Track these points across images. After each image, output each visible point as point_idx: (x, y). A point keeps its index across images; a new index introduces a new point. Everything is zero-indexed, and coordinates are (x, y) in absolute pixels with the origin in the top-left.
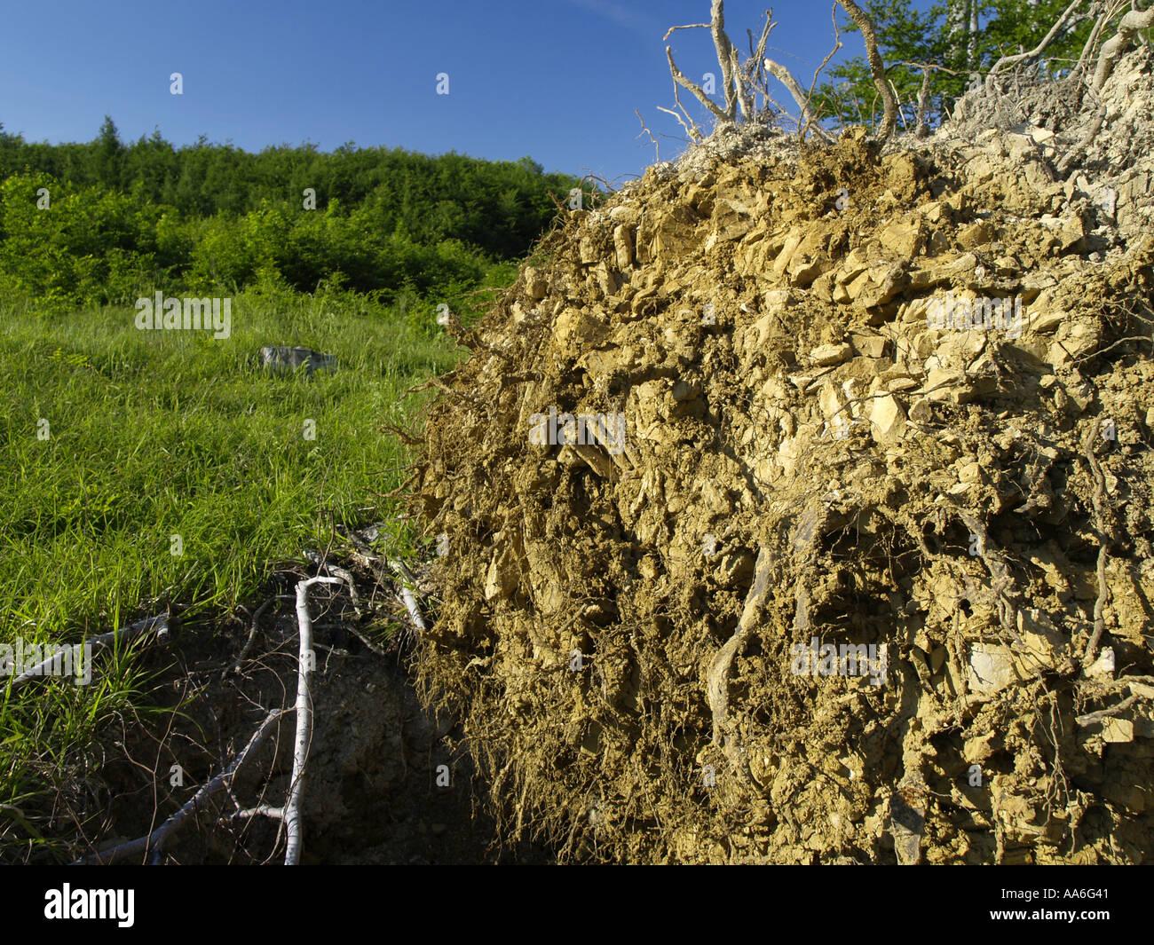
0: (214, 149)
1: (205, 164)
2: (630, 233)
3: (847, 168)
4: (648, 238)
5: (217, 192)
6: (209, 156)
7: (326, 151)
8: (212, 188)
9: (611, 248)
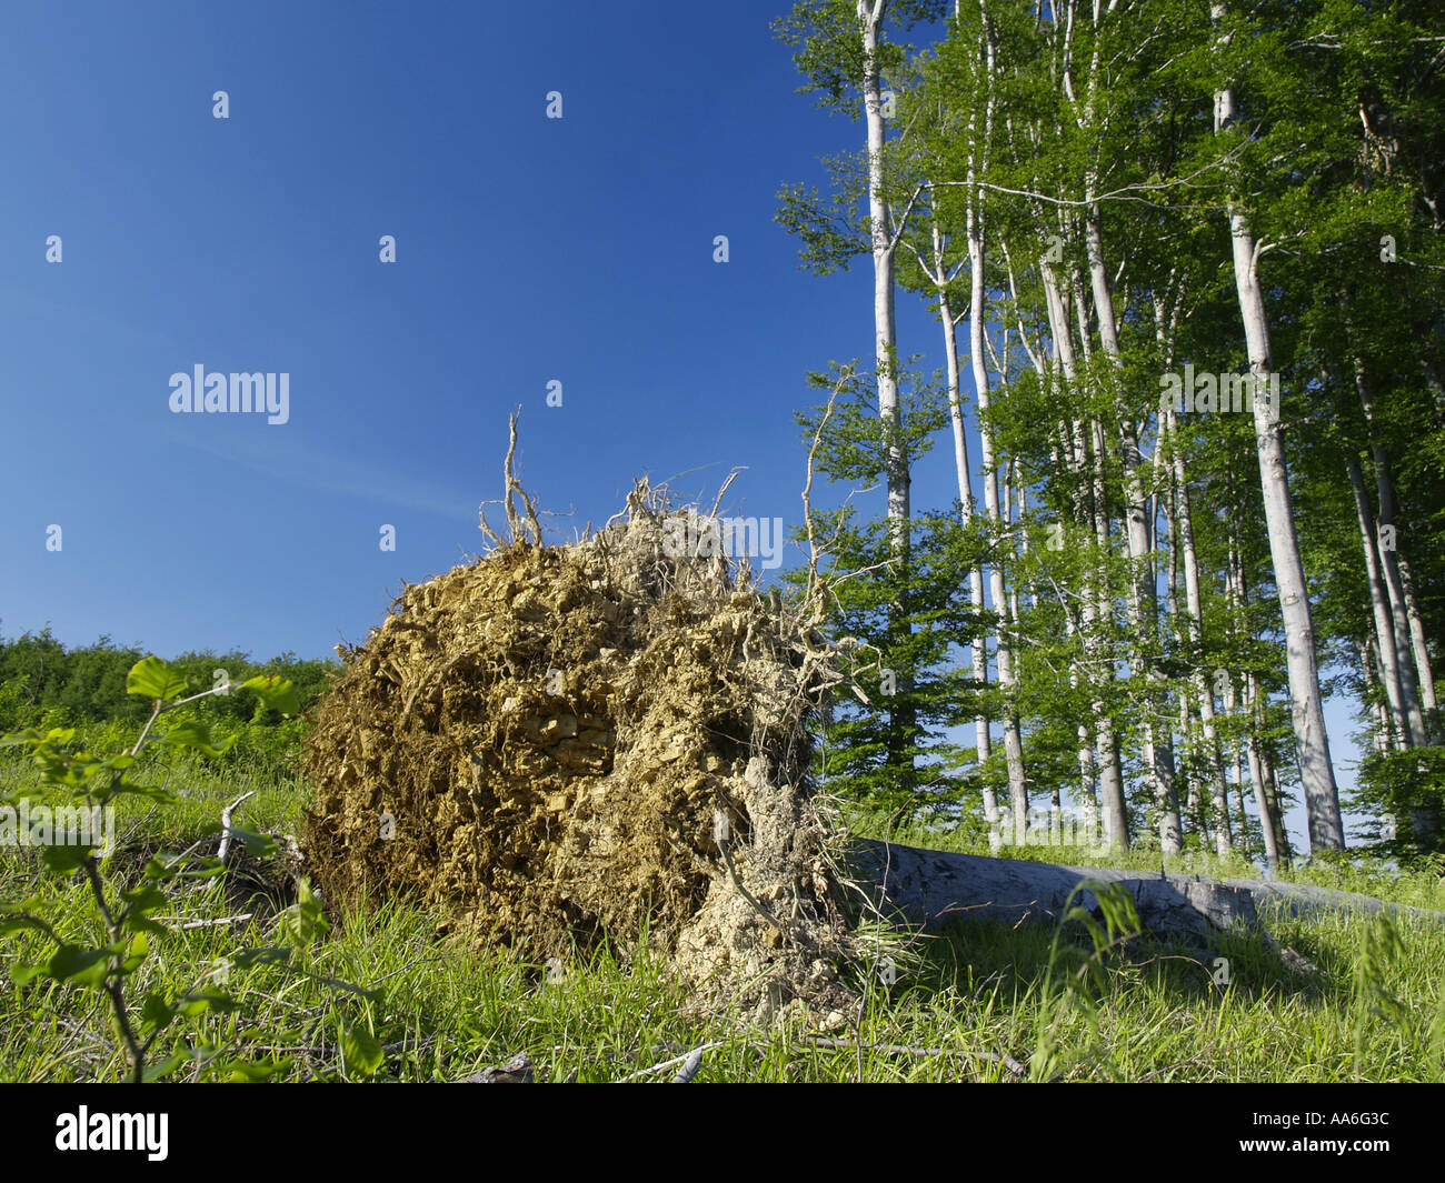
0: (116, 653)
1: (101, 670)
2: (432, 591)
3: (516, 553)
4: (440, 593)
5: (111, 703)
6: (109, 660)
7: (259, 661)
8: (106, 698)
9: (422, 599)
